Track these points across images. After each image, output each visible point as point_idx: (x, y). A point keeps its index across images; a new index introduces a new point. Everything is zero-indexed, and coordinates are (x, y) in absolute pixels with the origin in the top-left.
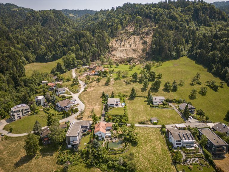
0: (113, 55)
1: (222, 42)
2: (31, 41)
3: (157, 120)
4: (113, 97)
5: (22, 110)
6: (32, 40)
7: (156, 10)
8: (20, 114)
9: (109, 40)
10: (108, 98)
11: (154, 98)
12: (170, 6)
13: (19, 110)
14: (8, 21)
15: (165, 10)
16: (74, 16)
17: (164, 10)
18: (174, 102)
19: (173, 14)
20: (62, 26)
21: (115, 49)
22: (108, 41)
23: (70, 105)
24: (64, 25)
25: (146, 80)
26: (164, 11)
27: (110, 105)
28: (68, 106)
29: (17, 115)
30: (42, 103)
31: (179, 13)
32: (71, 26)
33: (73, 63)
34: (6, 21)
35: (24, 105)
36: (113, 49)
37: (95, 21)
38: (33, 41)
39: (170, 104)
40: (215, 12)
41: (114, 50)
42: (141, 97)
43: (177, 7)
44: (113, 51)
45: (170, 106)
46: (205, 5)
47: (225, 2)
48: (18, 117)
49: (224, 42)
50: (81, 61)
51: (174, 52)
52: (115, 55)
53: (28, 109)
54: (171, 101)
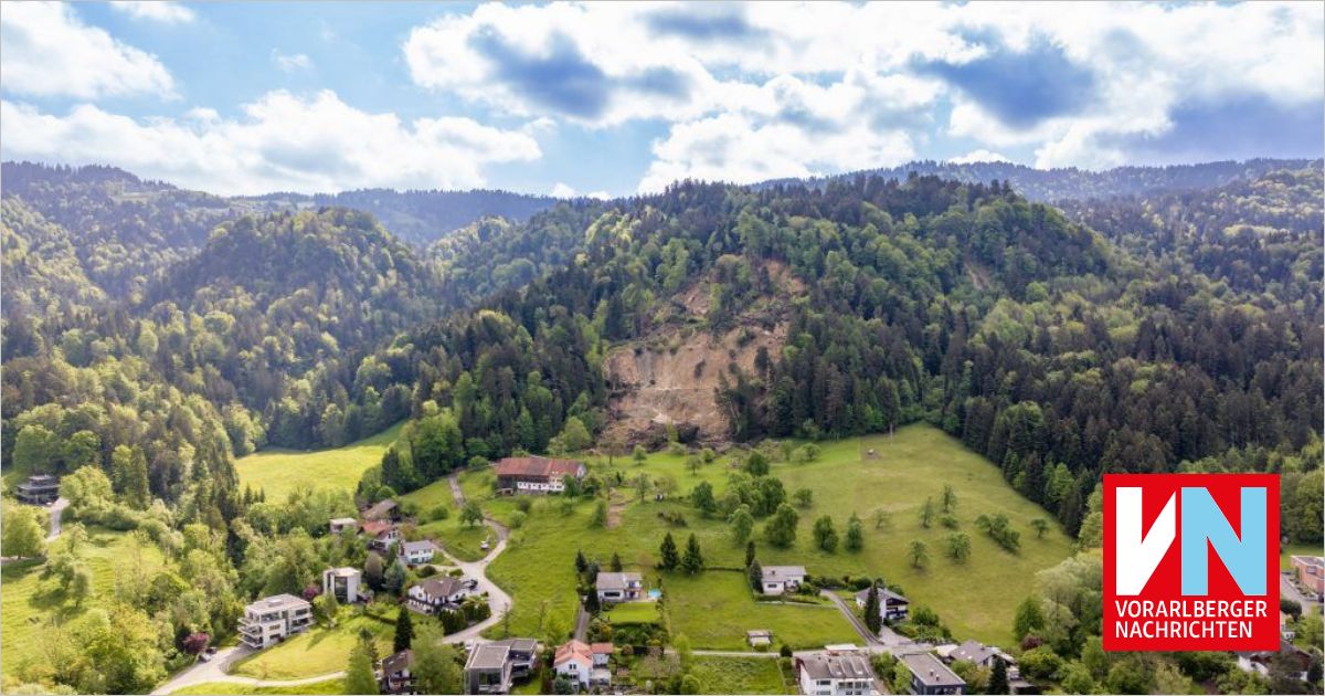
0: (619, 416)
1: (1058, 366)
2: (244, 353)
3: (770, 637)
4: (617, 567)
5: (285, 614)
6: (249, 349)
7: (807, 226)
8: (278, 627)
9: (600, 352)
10: (597, 571)
11: (766, 570)
12: (869, 210)
13: (277, 614)
14: (104, 256)
15: (845, 226)
16: (418, 226)
17: (840, 226)
18: (844, 587)
19: (878, 247)
20: (374, 281)
21: (627, 390)
22: (596, 356)
23: (460, 595)
24: (385, 275)
25: (743, 509)
26: (843, 230)
27: (607, 594)
28: (452, 598)
29: (272, 628)
30: (352, 593)
31: (907, 239)
32: (416, 281)
33: (447, 449)
34: (99, 258)
35: (286, 597)
36: (620, 391)
37: (532, 254)
38: (252, 355)
39: (824, 593)
40: (1062, 237)
41: (625, 393)
42: (723, 569)
43: (898, 213)
44: (618, 397)
45: (826, 599)
46: (1017, 209)
47: (1161, 168)
48: (272, 637)
49: (1061, 368)
50: (480, 440)
51: (869, 407)
52: (627, 417)
53: (304, 612)
54: (830, 585)
